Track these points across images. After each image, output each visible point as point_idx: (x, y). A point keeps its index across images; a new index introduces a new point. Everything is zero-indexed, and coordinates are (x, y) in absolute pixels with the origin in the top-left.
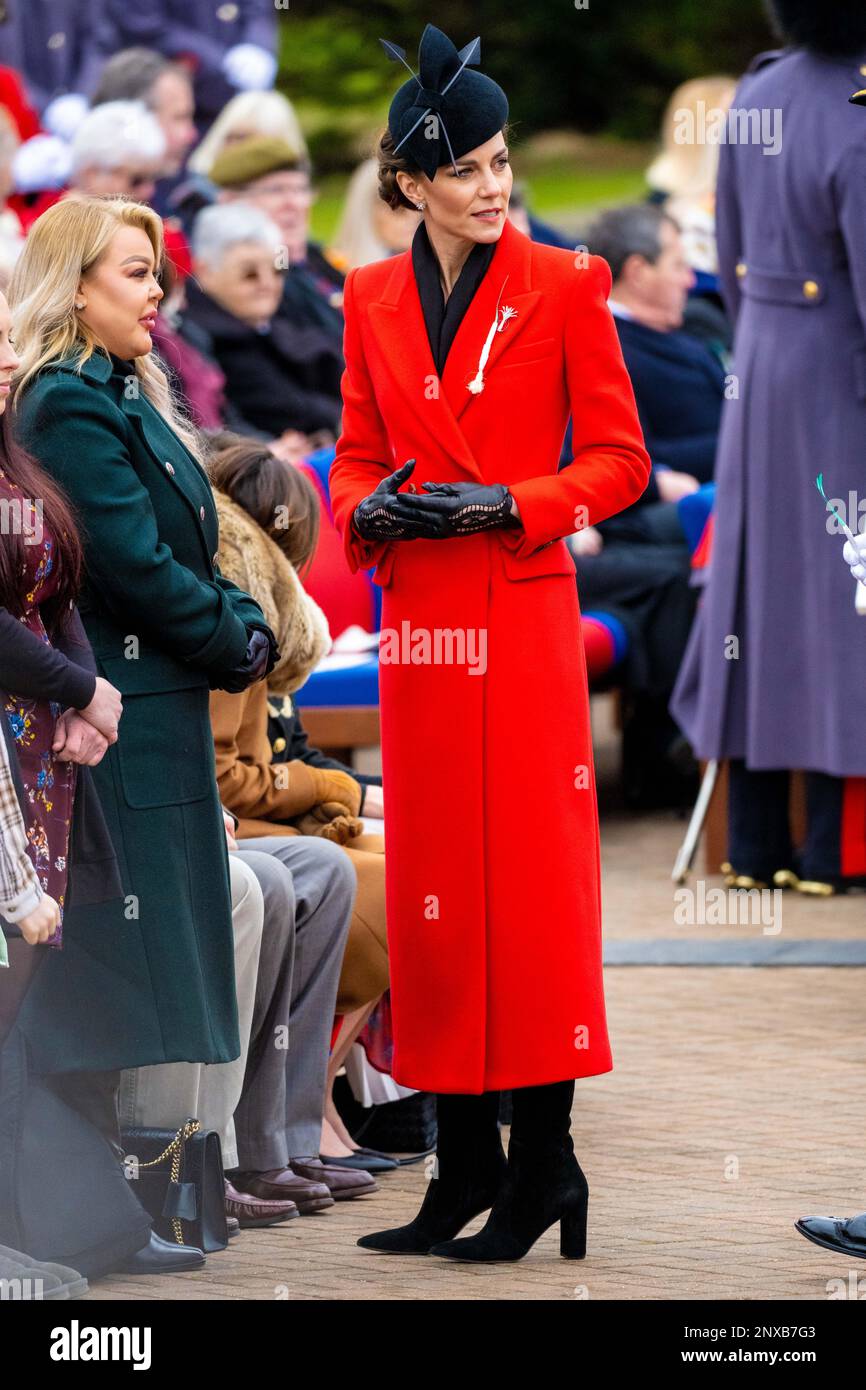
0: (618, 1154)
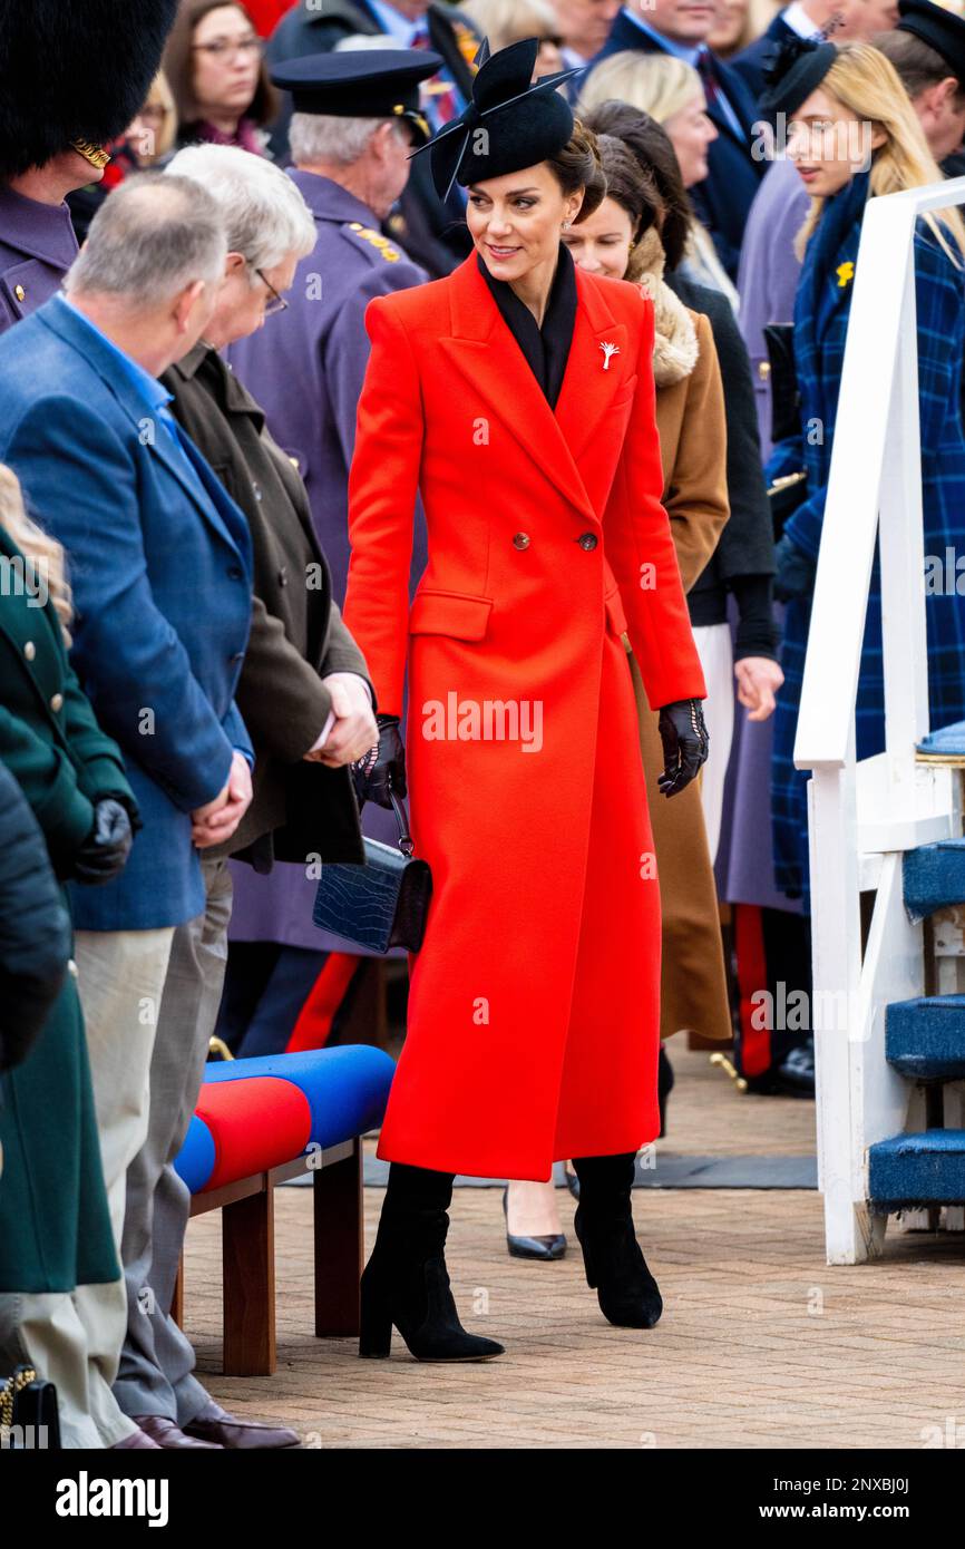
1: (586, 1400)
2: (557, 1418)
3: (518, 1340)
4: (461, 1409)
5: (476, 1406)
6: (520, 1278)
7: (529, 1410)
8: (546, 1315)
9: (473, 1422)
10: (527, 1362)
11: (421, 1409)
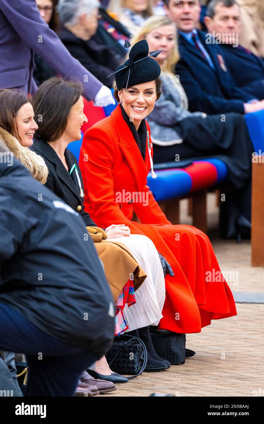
0: (212, 378)
1: (236, 375)
2: (225, 381)
3: (215, 354)
4: (193, 377)
5: (198, 376)
6: (218, 333)
7: (216, 378)
8: (225, 346)
9: (197, 382)
10: (217, 362)
11: (180, 376)
